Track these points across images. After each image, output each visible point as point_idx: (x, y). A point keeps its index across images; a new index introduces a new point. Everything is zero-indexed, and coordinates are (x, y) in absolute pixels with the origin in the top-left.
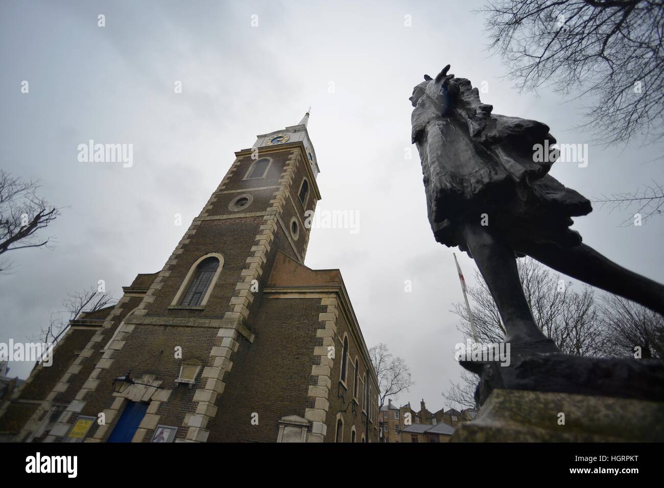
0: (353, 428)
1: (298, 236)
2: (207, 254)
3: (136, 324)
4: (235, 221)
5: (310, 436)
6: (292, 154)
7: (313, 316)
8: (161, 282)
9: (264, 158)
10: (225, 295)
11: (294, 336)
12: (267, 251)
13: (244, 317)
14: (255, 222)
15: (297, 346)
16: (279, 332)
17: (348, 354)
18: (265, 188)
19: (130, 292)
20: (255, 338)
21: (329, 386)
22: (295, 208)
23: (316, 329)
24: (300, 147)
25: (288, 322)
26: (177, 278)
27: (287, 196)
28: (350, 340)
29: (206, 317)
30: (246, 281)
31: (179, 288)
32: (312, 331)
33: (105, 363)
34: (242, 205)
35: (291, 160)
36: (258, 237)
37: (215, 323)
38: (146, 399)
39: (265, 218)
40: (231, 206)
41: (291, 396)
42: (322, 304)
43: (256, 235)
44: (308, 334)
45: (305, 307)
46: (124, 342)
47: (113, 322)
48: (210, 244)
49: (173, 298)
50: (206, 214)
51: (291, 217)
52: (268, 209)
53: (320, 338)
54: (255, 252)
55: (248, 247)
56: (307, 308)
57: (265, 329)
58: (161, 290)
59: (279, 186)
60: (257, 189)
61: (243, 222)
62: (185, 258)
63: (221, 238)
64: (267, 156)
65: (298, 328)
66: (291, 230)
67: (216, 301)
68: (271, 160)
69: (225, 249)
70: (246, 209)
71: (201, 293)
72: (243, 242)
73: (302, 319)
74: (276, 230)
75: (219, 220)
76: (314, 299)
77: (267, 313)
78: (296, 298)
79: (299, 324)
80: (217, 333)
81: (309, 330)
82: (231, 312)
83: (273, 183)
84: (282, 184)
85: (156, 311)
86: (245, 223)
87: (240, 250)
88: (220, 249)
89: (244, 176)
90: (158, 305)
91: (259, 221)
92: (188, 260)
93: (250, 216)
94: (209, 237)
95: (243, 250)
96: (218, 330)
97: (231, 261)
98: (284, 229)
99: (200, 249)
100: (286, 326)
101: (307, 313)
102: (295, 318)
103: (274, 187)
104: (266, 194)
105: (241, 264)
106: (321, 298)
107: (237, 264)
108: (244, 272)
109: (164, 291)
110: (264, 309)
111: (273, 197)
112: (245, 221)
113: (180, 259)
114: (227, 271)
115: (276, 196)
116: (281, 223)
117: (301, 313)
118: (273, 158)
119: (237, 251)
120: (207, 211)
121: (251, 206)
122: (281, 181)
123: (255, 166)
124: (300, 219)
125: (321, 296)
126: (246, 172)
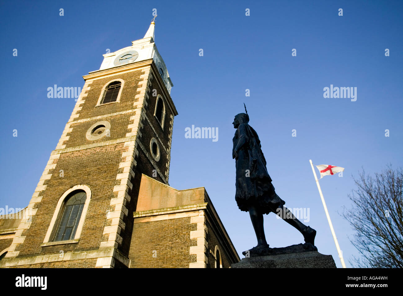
2: (71, 187)
4: (95, 151)
6: (143, 73)
7: (185, 235)
9: (114, 80)
10: (98, 226)
11: (169, 256)
13: (119, 245)
14: (116, 149)
18: (120, 113)
20: (131, 263)
22: (153, 128)
23: (188, 247)
24: (150, 65)
25: (161, 244)
26: (45, 215)
27: (144, 119)
28: (221, 253)
29: (83, 250)
31: (49, 225)
32: (185, 249)
34: (100, 132)
36: (121, 165)
37: (91, 254)
39: (125, 144)
40: (89, 135)
42: (191, 223)
43: (119, 163)
44: (182, 252)
45: (176, 227)
48: (74, 176)
49: (45, 236)
50: (65, 146)
51: (150, 138)
52: (128, 135)
53: (193, 255)
54: (121, 180)
55: (113, 175)
56: (178, 228)
57: (140, 253)
58: (30, 229)
59: (135, 110)
60: (112, 115)
61: (104, 150)
62: (49, 194)
63: (84, 170)
64: (118, 78)
65: (172, 248)
66: (151, 152)
67: (90, 232)
68: (123, 82)
69: (90, 180)
70: (104, 137)
71: (72, 227)
72: (107, 171)
73: (174, 239)
74: (138, 155)
75: (79, 151)
76: (184, 219)
77: (140, 237)
78: (166, 220)
79: (172, 244)
80: (96, 263)
81: (182, 248)
82: (106, 241)
83: (128, 106)
84: (138, 107)
85: (29, 251)
86: (106, 152)
87: (106, 179)
88: (85, 181)
89: (97, 102)
90: (30, 244)
91: (120, 149)
92: (53, 196)
93: (111, 143)
94: (71, 170)
95: (108, 180)
96: (96, 260)
97: (98, 192)
98: (145, 152)
99: (64, 183)
100: (160, 248)
101: (179, 232)
102: (167, 239)
103: (130, 111)
104: (123, 119)
105: (109, 193)
106: (190, 217)
107: (104, 194)
108: (113, 201)
109: (33, 230)
110: (136, 234)
111: (131, 122)
112: (106, 150)
113: (45, 195)
114: (96, 202)
115: (133, 120)
116: (142, 147)
117: (172, 234)
118: (124, 79)
119: (103, 180)
120: (64, 143)
121: (109, 132)
122: (137, 104)
123: (107, 90)
124: (159, 139)
125: (190, 214)
126: (99, 97)
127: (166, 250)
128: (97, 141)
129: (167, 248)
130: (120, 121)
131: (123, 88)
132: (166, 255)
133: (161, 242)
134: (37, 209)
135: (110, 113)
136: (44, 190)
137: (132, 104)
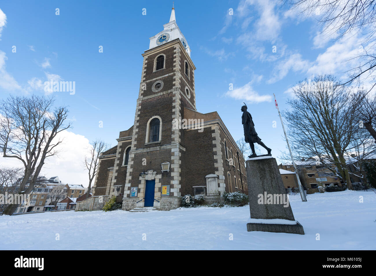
0: (235, 176)
1: (190, 96)
2: (152, 117)
3: (134, 154)
4: (159, 98)
5: (219, 181)
6: (175, 49)
7: (209, 135)
8: (136, 134)
9: (160, 55)
10: (168, 134)
11: (203, 145)
12: (180, 110)
13: (180, 142)
14: (169, 96)
15: (205, 149)
16: (196, 145)
17: (227, 147)
18: (167, 75)
19: (121, 141)
21: (222, 162)
22: (185, 81)
23: (212, 141)
24: (179, 43)
26: (143, 131)
27: (180, 77)
28: (227, 141)
29: (163, 145)
31: (146, 136)
33: (129, 170)
34: (159, 87)
35: (176, 53)
36: (174, 104)
37: (168, 147)
38: (153, 179)
39: (174, 93)
40: (153, 89)
41: (208, 168)
42: (212, 129)
43: (172, 103)
45: (204, 132)
46: (133, 161)
47: (120, 155)
48: (151, 112)
49: (145, 140)
50: (142, 96)
51: (185, 87)
52: (174, 87)
53: (214, 144)
54: (174, 111)
56: (206, 133)
57: (189, 145)
58: (137, 138)
59: (175, 73)
60: (163, 76)
61: (163, 97)
62: (142, 121)
63: (155, 108)
64: (161, 53)
65: (204, 141)
66: (186, 94)
67: (165, 137)
68: (165, 56)
69: (159, 113)
70: (162, 90)
71: (156, 136)
72: (167, 108)
73: (205, 137)
74: (180, 98)
75: (150, 98)
76: (208, 128)
77: (188, 138)
79: (204, 140)
80: (171, 151)
81: (209, 142)
82: (174, 141)
83: (171, 71)
84: (176, 71)
85: (140, 147)
88: (157, 113)
89: (153, 69)
90: (140, 144)
91: (171, 95)
92: (144, 122)
93: (165, 93)
94: (149, 109)
95: (168, 112)
96: (171, 149)
97: (165, 118)
98: (183, 95)
99: (147, 115)
103: (172, 73)
105: (170, 118)
107: (168, 119)
109: (139, 138)
110: (186, 136)
111: (174, 80)
113: (140, 122)
114: (165, 123)
116: (182, 93)
117: (203, 135)
118: (165, 54)
119: (166, 113)
120: (142, 95)
121: (164, 87)
122: (175, 69)
123: (157, 61)
124: (189, 86)
125: (210, 126)
126: (153, 66)
128: (158, 92)
129: (202, 142)
130: (168, 80)
131: (166, 59)
136: (138, 119)
137: (173, 69)
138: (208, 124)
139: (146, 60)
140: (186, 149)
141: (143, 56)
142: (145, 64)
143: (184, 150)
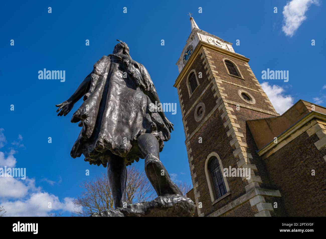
1: (254, 100)
2: (206, 158)
4: (205, 126)
6: (202, 54)
7: (310, 149)
8: (197, 192)
9: (189, 74)
13: (259, 183)
14: (216, 116)
16: (294, 177)
18: (205, 91)
20: (280, 192)
22: (235, 84)
24: (202, 45)
25: (295, 166)
26: (203, 184)
27: (221, 83)
29: (236, 198)
30: (240, 158)
31: (208, 189)
32: (319, 161)
34: (202, 112)
35: (204, 59)
37: (244, 199)
39: (219, 109)
40: (197, 119)
42: (310, 135)
43: (223, 124)
45: (298, 147)
48: (204, 150)
49: (210, 197)
50: (189, 135)
51: (237, 93)
52: (217, 102)
54: (231, 136)
55: (225, 135)
56: (301, 146)
57: (282, 182)
58: (201, 196)
59: (211, 82)
60: (201, 96)
61: (210, 122)
62: (198, 169)
64: (190, 71)
66: (245, 100)
67: (234, 183)
68: (194, 71)
69: (213, 147)
70: (205, 114)
72: (219, 135)
73: (303, 157)
75: (197, 132)
76: (300, 136)
77: (274, 169)
78: (286, 145)
79: (305, 162)
80: (250, 204)
82: (247, 185)
83: (206, 83)
84: (212, 79)
85: (208, 210)
86: (212, 122)
87: (221, 141)
88: (211, 149)
89: (189, 95)
90: (206, 206)
91: (218, 114)
92: (200, 169)
93: (211, 115)
94: (200, 147)
95: (223, 140)
96: (249, 202)
97: (222, 152)
99: (201, 158)
100: (295, 170)
101: (304, 149)
102: (297, 159)
103: (209, 85)
104: (208, 94)
105: (229, 149)
106: (305, 131)
107: (227, 152)
108: (235, 153)
109: (203, 196)
110: (270, 168)
111: (213, 92)
112: (211, 121)
113: (196, 171)
114: (225, 160)
115: (214, 90)
117: (299, 153)
118: (194, 69)
119: (220, 143)
120: (188, 133)
121: (206, 108)
122: (210, 78)
123: (190, 83)
124: (245, 87)
125: (303, 130)
126: (188, 91)
127: (302, 169)
128: (203, 119)
129: (303, 167)
130: (208, 96)
132: (305, 174)
133: (294, 165)
134: (197, 182)
135: (199, 96)
136: (194, 168)
137: (207, 79)
138: (297, 128)
139: (180, 88)
140: (281, 191)
141: (176, 87)
142: (180, 94)
143: (277, 194)
